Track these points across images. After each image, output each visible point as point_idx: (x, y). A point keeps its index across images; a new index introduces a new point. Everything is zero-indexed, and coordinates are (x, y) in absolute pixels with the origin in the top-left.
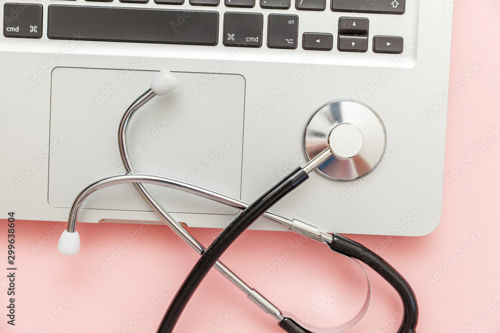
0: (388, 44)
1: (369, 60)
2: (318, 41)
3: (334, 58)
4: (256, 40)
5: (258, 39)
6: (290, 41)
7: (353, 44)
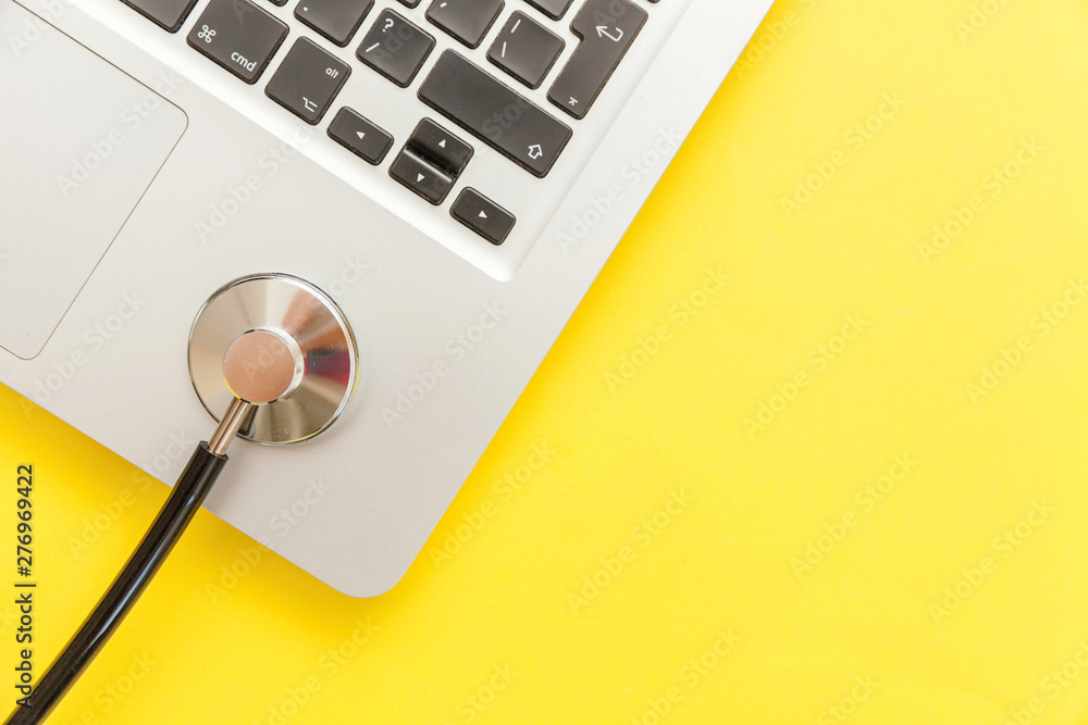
0: (482, 215)
1: (435, 224)
2: (361, 135)
3: (374, 185)
4: (250, 67)
5: (254, 65)
6: (309, 105)
7: (420, 177)
